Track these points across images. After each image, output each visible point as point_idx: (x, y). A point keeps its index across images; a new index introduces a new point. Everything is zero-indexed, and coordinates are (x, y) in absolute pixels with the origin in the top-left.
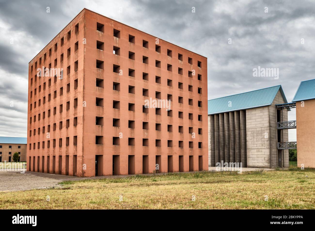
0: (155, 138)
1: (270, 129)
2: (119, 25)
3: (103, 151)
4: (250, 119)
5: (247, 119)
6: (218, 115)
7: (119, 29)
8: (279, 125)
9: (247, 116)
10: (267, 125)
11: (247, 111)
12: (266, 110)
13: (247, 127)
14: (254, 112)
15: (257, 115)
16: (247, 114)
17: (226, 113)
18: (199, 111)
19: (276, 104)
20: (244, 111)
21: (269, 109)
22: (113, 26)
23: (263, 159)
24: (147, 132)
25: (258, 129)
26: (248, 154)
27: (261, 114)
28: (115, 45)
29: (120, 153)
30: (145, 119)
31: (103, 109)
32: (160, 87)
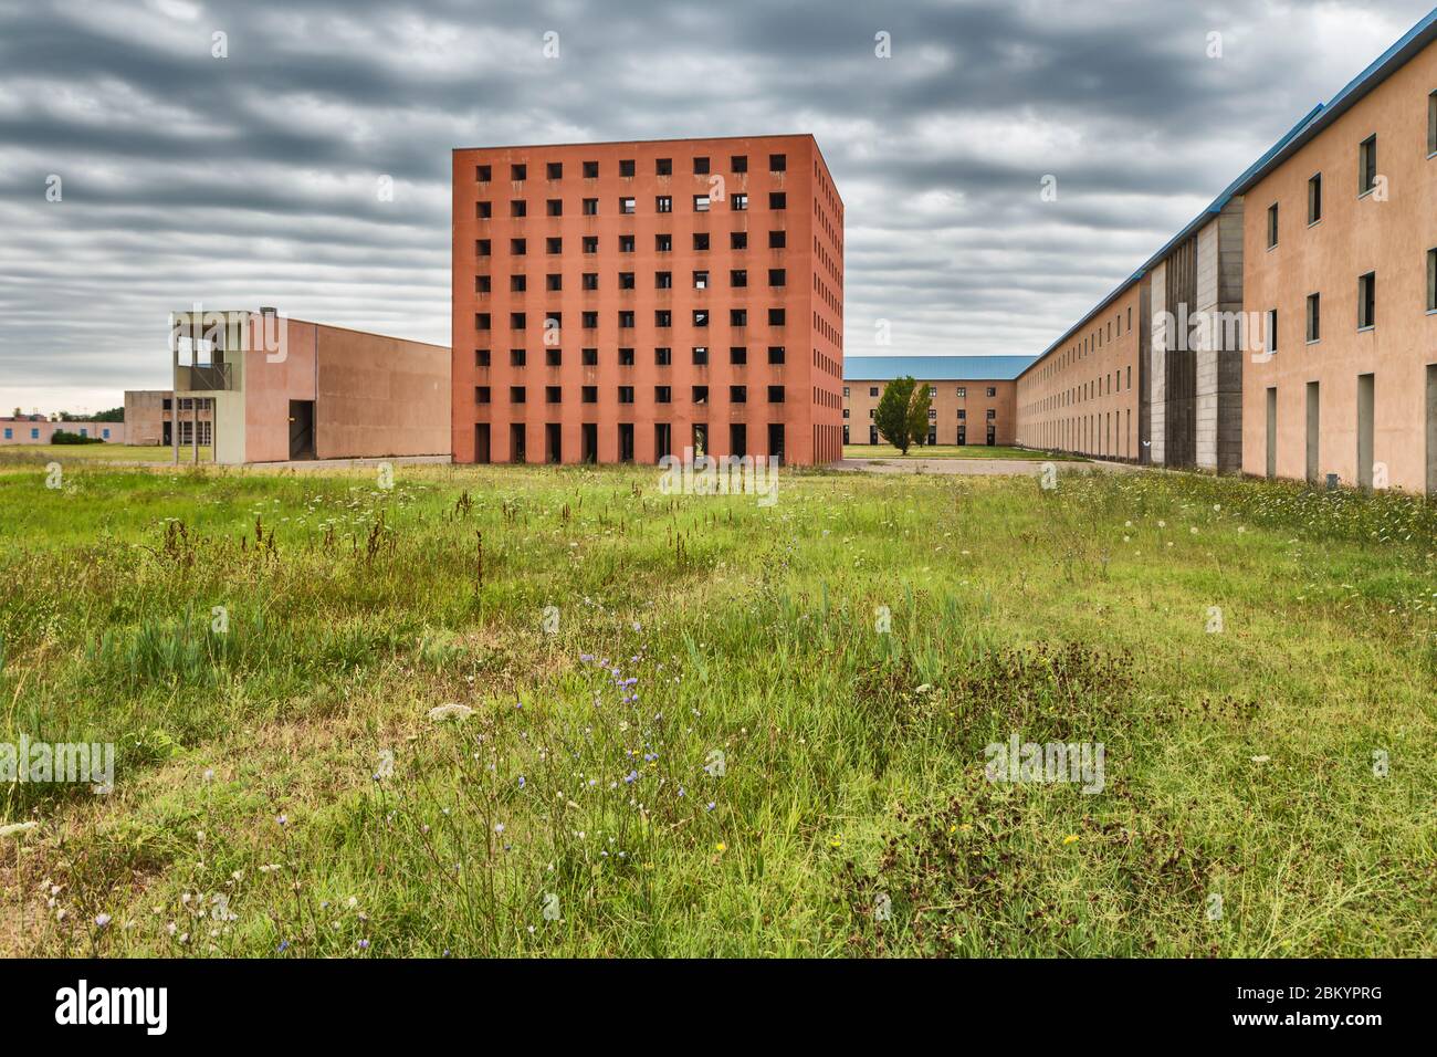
0: (617, 382)
2: (522, 152)
3: (489, 416)
7: (523, 161)
11: (1199, 240)
18: (773, 300)
21: (1218, 229)
22: (510, 159)
24: (596, 373)
28: (514, 199)
29: (525, 418)
30: (586, 342)
31: (490, 333)
32: (632, 260)
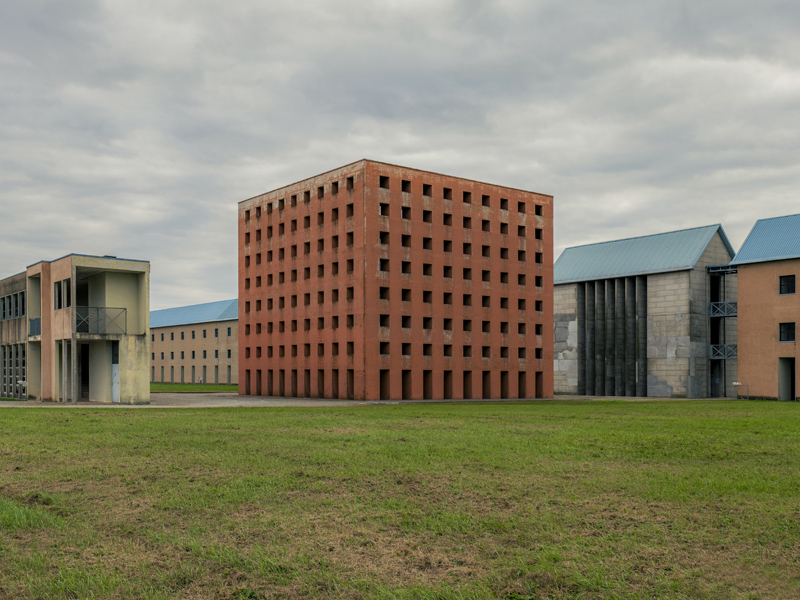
1: (691, 319)
4: (655, 296)
5: (649, 294)
6: (592, 283)
8: (714, 309)
9: (649, 289)
10: (685, 309)
11: (649, 279)
12: (684, 277)
13: (649, 311)
14: (662, 281)
15: (668, 287)
16: (649, 284)
17: (608, 280)
19: (707, 265)
20: (644, 278)
21: (689, 277)
23: (677, 378)
25: (669, 318)
26: (649, 368)
27: (676, 286)
